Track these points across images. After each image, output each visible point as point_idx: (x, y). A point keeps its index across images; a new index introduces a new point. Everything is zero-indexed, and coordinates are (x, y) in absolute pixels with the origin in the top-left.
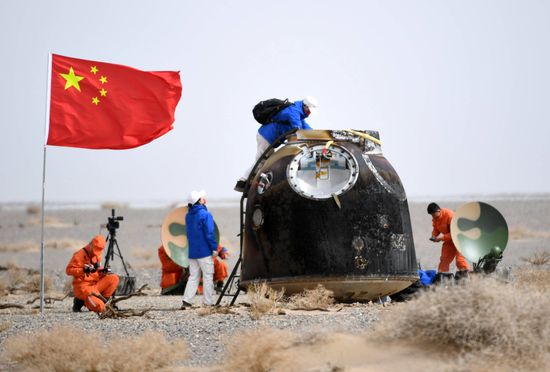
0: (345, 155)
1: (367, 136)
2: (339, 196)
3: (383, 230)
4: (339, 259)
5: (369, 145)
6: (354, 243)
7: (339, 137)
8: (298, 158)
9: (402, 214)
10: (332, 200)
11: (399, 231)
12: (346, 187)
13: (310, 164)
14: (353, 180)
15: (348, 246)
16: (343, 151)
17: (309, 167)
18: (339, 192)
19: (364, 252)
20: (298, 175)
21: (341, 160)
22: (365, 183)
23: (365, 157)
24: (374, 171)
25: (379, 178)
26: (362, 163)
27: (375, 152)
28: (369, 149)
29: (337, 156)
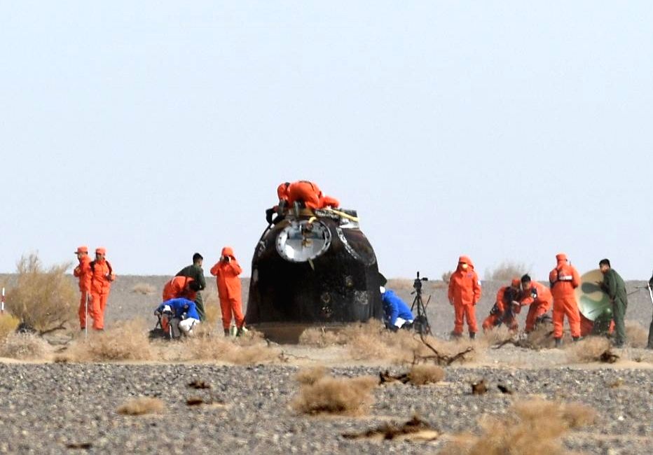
0: (323, 228)
1: (343, 214)
2: (313, 261)
3: (347, 287)
4: (308, 309)
5: (344, 220)
6: (322, 297)
7: (320, 214)
8: (287, 229)
9: (366, 274)
10: (307, 263)
11: (362, 288)
12: (319, 253)
13: (296, 234)
14: (325, 248)
15: (317, 299)
16: (322, 225)
17: (296, 237)
18: (313, 257)
19: (330, 305)
20: (287, 243)
21: (320, 232)
22: (336, 249)
23: (339, 230)
24: (345, 241)
25: (348, 247)
26: (335, 235)
27: (350, 226)
28: (344, 224)
29: (317, 230)
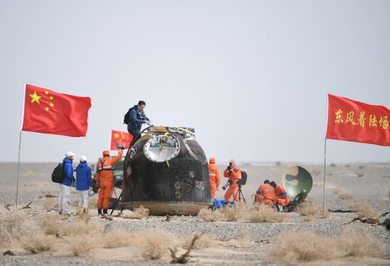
0: (174, 140)
1: (186, 130)
2: (169, 161)
3: (191, 179)
4: (167, 193)
5: (187, 135)
6: (175, 185)
7: (172, 131)
8: (150, 141)
9: (203, 171)
10: (165, 162)
11: (200, 180)
12: (173, 156)
13: (156, 144)
14: (177, 153)
15: (172, 186)
16: (174, 138)
17: (156, 146)
18: (169, 159)
19: (180, 190)
20: (150, 149)
21: (172, 143)
22: (183, 155)
23: (185, 141)
24: (189, 149)
25: (191, 152)
26: (182, 143)
27: (191, 139)
28: (187, 137)
29: (170, 141)
